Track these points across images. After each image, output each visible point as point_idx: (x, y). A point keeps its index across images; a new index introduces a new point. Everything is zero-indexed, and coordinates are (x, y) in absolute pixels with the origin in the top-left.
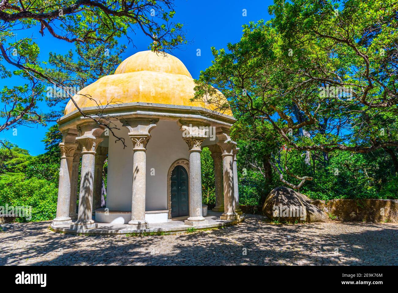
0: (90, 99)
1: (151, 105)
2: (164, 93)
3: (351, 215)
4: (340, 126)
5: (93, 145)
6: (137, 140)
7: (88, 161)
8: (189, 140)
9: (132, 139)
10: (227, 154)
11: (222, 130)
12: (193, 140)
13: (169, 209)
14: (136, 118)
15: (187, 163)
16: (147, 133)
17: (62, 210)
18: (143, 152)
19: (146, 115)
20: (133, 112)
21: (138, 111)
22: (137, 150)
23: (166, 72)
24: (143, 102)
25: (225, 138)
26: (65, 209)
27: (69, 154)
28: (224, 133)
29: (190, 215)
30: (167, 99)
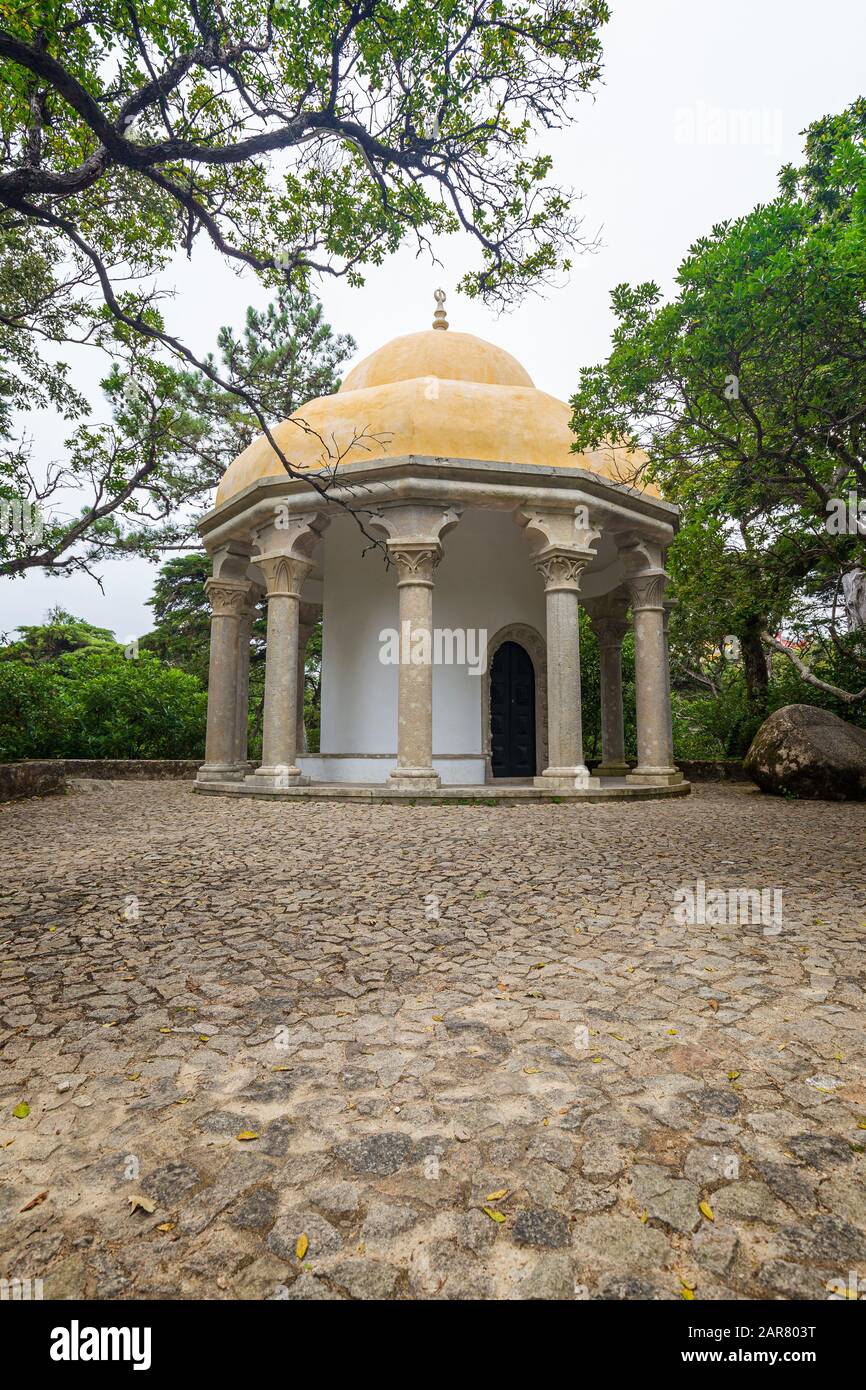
1: (445, 464)
2: (480, 432)
5: (295, 576)
6: (408, 557)
7: (282, 616)
8: (547, 561)
9: (396, 555)
10: (648, 607)
11: (636, 539)
12: (560, 560)
13: (486, 752)
14: (406, 499)
15: (533, 637)
16: (436, 539)
17: (219, 745)
18: (426, 590)
19: (429, 491)
20: (397, 484)
21: (412, 481)
22: (410, 585)
23: (476, 381)
24: (425, 454)
25: (643, 562)
26: (226, 745)
27: (230, 606)
28: (640, 548)
29: (550, 762)
30: (489, 446)
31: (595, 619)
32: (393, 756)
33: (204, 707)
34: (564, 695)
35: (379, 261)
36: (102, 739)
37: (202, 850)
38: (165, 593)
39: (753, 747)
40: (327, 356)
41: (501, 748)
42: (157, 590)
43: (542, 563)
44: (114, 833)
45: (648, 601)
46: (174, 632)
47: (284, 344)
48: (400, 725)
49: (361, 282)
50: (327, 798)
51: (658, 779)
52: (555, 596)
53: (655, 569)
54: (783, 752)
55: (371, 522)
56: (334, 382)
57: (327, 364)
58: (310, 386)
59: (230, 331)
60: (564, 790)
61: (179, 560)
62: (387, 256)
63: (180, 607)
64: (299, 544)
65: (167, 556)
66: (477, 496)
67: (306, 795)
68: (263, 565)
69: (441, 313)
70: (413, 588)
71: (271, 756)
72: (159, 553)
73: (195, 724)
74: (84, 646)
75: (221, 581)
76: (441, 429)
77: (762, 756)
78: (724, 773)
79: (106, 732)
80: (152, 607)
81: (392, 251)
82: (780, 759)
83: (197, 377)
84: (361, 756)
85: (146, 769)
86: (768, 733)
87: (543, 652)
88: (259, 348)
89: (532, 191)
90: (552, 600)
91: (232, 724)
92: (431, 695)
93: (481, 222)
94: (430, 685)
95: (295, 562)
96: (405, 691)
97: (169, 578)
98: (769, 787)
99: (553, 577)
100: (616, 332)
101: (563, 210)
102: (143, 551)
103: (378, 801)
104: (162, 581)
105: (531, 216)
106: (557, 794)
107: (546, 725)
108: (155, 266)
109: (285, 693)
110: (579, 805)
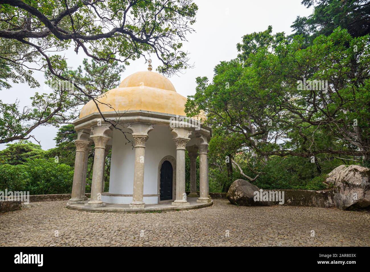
0: (110, 107)
1: (150, 113)
2: (160, 104)
3: (288, 201)
4: (277, 137)
5: (104, 142)
6: (138, 139)
7: (99, 153)
8: (177, 141)
9: (135, 138)
10: (203, 153)
11: (201, 135)
12: (181, 141)
13: (159, 194)
14: (138, 122)
15: (172, 159)
16: (146, 134)
17: (76, 192)
18: (143, 148)
19: (146, 120)
20: (136, 118)
21: (140, 117)
22: (138, 147)
23: (160, 88)
24: (144, 110)
25: (202, 141)
26: (78, 192)
27: (82, 149)
28: (202, 137)
29: (176, 198)
30: (162, 108)
31: (189, 152)
32: (131, 196)
33: (72, 176)
34: (181, 179)
35: (134, 59)
36: (36, 188)
37: (70, 240)
38: (60, 136)
39: (229, 191)
40: (116, 70)
41: (163, 192)
42: (58, 135)
43: (176, 141)
44: (39, 231)
45: (203, 151)
46: (63, 149)
47: (104, 65)
48: (134, 188)
49: (129, 64)
50: (111, 212)
51: (205, 201)
52: (179, 151)
53: (205, 143)
54: (236, 193)
55: (128, 128)
56: (118, 77)
57: (116, 73)
58: (111, 78)
59: (87, 60)
60: (180, 207)
61: (66, 126)
62: (136, 59)
63: (65, 141)
64: (106, 133)
65: (61, 125)
66: (159, 122)
67: (104, 211)
68: (94, 138)
69: (150, 66)
70: (139, 148)
71: (93, 198)
72: (59, 124)
73: (69, 182)
74: (30, 151)
75: (80, 141)
76: (149, 102)
77: (231, 194)
78: (221, 197)
79: (38, 185)
80: (56, 141)
81: (138, 58)
82: (235, 195)
83: (75, 72)
84: (121, 195)
85: (50, 197)
86: (232, 188)
87: (175, 164)
88: (96, 66)
89: (177, 51)
90: (178, 152)
91: (81, 185)
92: (143, 179)
93: (163, 57)
94: (143, 177)
95: (104, 138)
96: (136, 178)
97: (62, 132)
98: (233, 203)
99: (179, 145)
100: (197, 87)
101: (185, 56)
102: (54, 124)
103: (127, 212)
104: (60, 132)
105: (176, 57)
106: (178, 208)
107: (175, 184)
108: (65, 48)
109: (99, 178)
110: (184, 211)
